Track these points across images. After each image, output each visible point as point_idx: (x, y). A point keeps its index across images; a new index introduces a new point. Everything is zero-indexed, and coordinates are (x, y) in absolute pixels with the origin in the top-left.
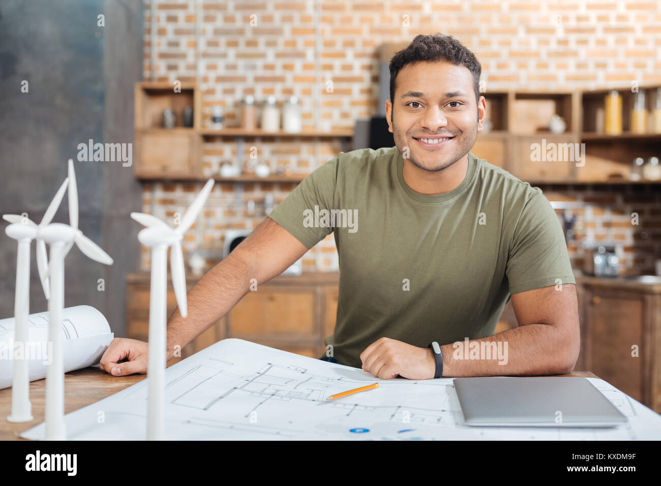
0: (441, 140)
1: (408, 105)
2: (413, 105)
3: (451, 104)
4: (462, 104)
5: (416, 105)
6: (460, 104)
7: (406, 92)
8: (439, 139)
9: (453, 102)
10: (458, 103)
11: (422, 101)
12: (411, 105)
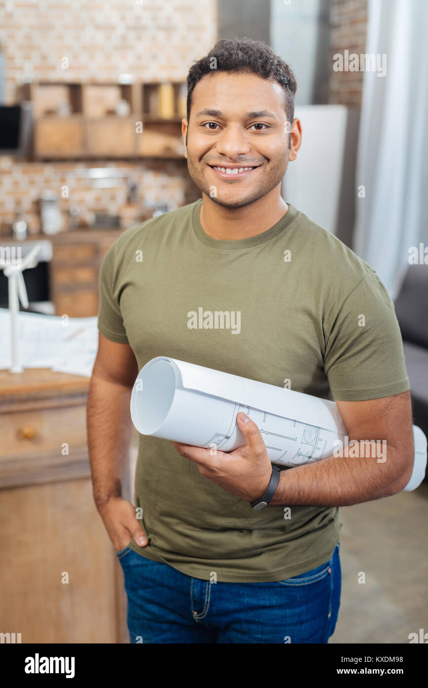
0: (241, 170)
1: (204, 125)
2: (210, 126)
3: (255, 126)
4: (269, 127)
5: (213, 126)
6: (267, 127)
7: (202, 110)
8: (239, 168)
9: (258, 124)
10: (264, 125)
11: (219, 121)
12: (208, 126)
